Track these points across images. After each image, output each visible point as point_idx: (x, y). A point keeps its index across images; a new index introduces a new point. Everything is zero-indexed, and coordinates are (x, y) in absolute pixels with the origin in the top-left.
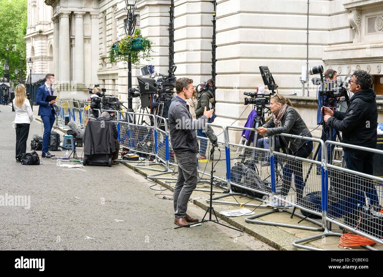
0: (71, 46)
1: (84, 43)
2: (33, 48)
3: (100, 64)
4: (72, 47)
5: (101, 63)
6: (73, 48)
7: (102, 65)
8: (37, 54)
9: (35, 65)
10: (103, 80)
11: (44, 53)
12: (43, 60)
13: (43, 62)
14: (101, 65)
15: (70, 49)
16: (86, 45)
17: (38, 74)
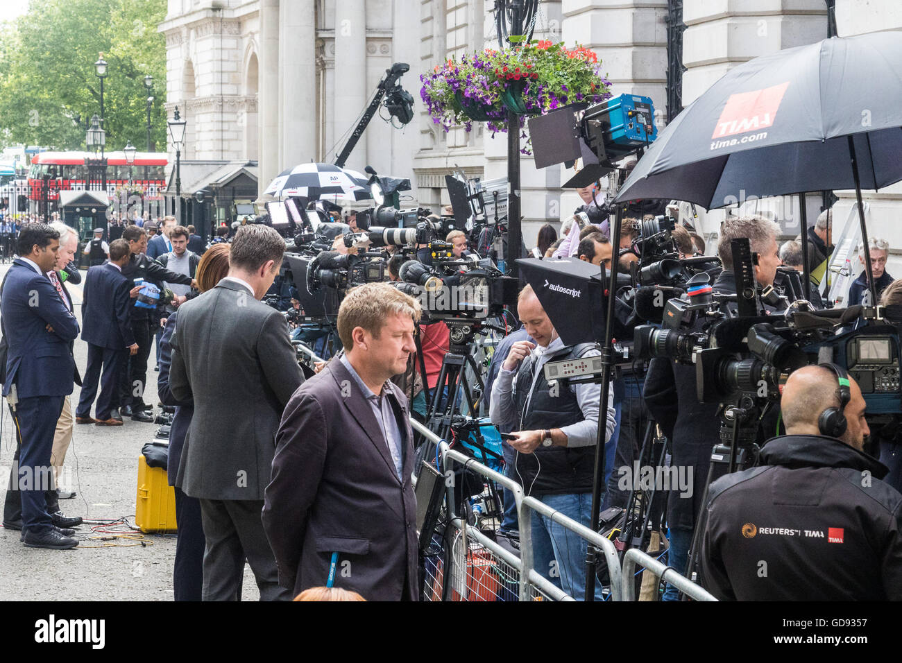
0: (322, 66)
1: (367, 57)
2: (189, 64)
3: (423, 132)
4: (324, 70)
5: (427, 128)
6: (329, 74)
7: (433, 135)
8: (206, 88)
9: (197, 128)
10: (433, 188)
11: (228, 84)
12: (226, 108)
13: (226, 117)
14: (428, 136)
15: (318, 75)
16: (372, 61)
17: (208, 163)
